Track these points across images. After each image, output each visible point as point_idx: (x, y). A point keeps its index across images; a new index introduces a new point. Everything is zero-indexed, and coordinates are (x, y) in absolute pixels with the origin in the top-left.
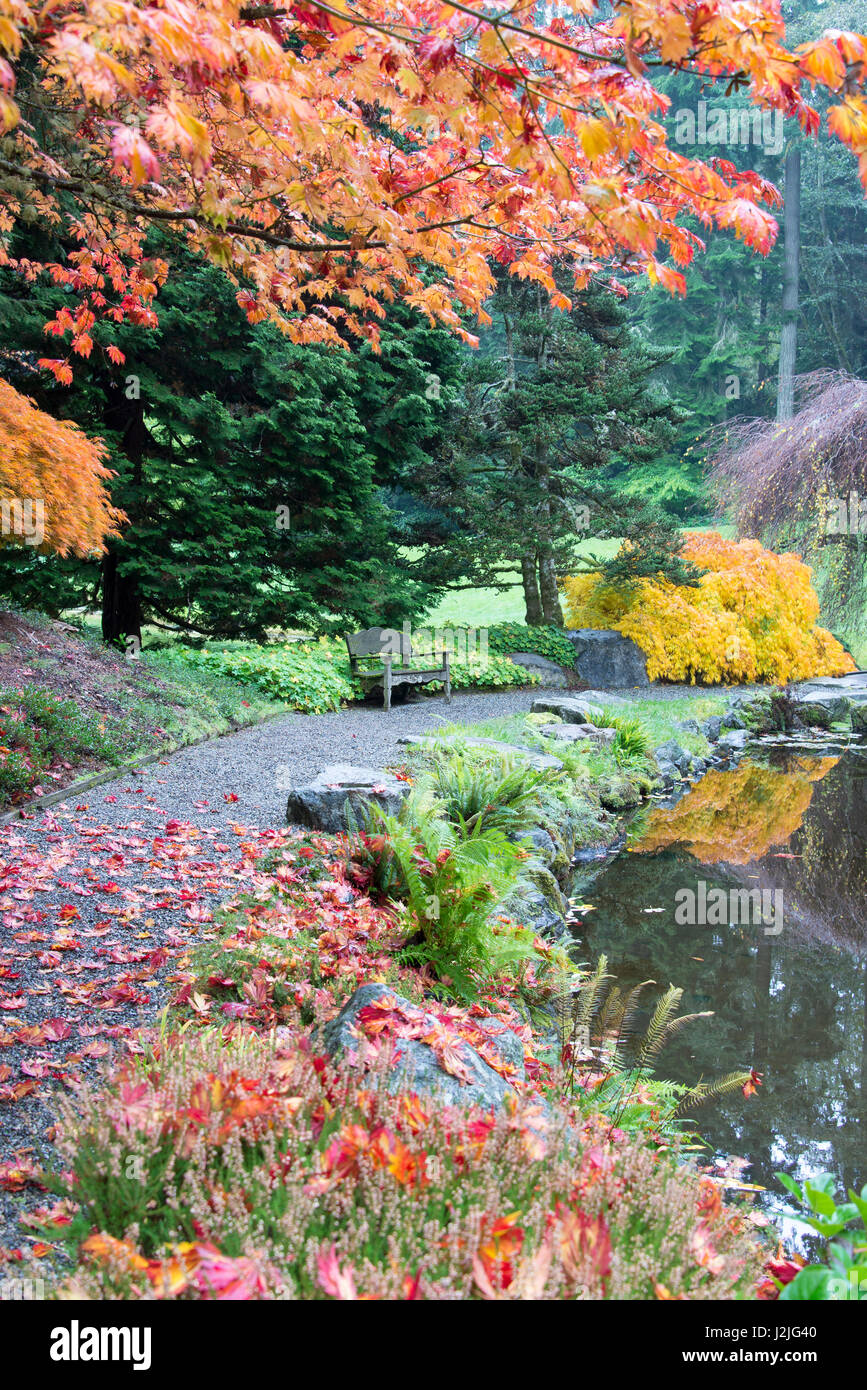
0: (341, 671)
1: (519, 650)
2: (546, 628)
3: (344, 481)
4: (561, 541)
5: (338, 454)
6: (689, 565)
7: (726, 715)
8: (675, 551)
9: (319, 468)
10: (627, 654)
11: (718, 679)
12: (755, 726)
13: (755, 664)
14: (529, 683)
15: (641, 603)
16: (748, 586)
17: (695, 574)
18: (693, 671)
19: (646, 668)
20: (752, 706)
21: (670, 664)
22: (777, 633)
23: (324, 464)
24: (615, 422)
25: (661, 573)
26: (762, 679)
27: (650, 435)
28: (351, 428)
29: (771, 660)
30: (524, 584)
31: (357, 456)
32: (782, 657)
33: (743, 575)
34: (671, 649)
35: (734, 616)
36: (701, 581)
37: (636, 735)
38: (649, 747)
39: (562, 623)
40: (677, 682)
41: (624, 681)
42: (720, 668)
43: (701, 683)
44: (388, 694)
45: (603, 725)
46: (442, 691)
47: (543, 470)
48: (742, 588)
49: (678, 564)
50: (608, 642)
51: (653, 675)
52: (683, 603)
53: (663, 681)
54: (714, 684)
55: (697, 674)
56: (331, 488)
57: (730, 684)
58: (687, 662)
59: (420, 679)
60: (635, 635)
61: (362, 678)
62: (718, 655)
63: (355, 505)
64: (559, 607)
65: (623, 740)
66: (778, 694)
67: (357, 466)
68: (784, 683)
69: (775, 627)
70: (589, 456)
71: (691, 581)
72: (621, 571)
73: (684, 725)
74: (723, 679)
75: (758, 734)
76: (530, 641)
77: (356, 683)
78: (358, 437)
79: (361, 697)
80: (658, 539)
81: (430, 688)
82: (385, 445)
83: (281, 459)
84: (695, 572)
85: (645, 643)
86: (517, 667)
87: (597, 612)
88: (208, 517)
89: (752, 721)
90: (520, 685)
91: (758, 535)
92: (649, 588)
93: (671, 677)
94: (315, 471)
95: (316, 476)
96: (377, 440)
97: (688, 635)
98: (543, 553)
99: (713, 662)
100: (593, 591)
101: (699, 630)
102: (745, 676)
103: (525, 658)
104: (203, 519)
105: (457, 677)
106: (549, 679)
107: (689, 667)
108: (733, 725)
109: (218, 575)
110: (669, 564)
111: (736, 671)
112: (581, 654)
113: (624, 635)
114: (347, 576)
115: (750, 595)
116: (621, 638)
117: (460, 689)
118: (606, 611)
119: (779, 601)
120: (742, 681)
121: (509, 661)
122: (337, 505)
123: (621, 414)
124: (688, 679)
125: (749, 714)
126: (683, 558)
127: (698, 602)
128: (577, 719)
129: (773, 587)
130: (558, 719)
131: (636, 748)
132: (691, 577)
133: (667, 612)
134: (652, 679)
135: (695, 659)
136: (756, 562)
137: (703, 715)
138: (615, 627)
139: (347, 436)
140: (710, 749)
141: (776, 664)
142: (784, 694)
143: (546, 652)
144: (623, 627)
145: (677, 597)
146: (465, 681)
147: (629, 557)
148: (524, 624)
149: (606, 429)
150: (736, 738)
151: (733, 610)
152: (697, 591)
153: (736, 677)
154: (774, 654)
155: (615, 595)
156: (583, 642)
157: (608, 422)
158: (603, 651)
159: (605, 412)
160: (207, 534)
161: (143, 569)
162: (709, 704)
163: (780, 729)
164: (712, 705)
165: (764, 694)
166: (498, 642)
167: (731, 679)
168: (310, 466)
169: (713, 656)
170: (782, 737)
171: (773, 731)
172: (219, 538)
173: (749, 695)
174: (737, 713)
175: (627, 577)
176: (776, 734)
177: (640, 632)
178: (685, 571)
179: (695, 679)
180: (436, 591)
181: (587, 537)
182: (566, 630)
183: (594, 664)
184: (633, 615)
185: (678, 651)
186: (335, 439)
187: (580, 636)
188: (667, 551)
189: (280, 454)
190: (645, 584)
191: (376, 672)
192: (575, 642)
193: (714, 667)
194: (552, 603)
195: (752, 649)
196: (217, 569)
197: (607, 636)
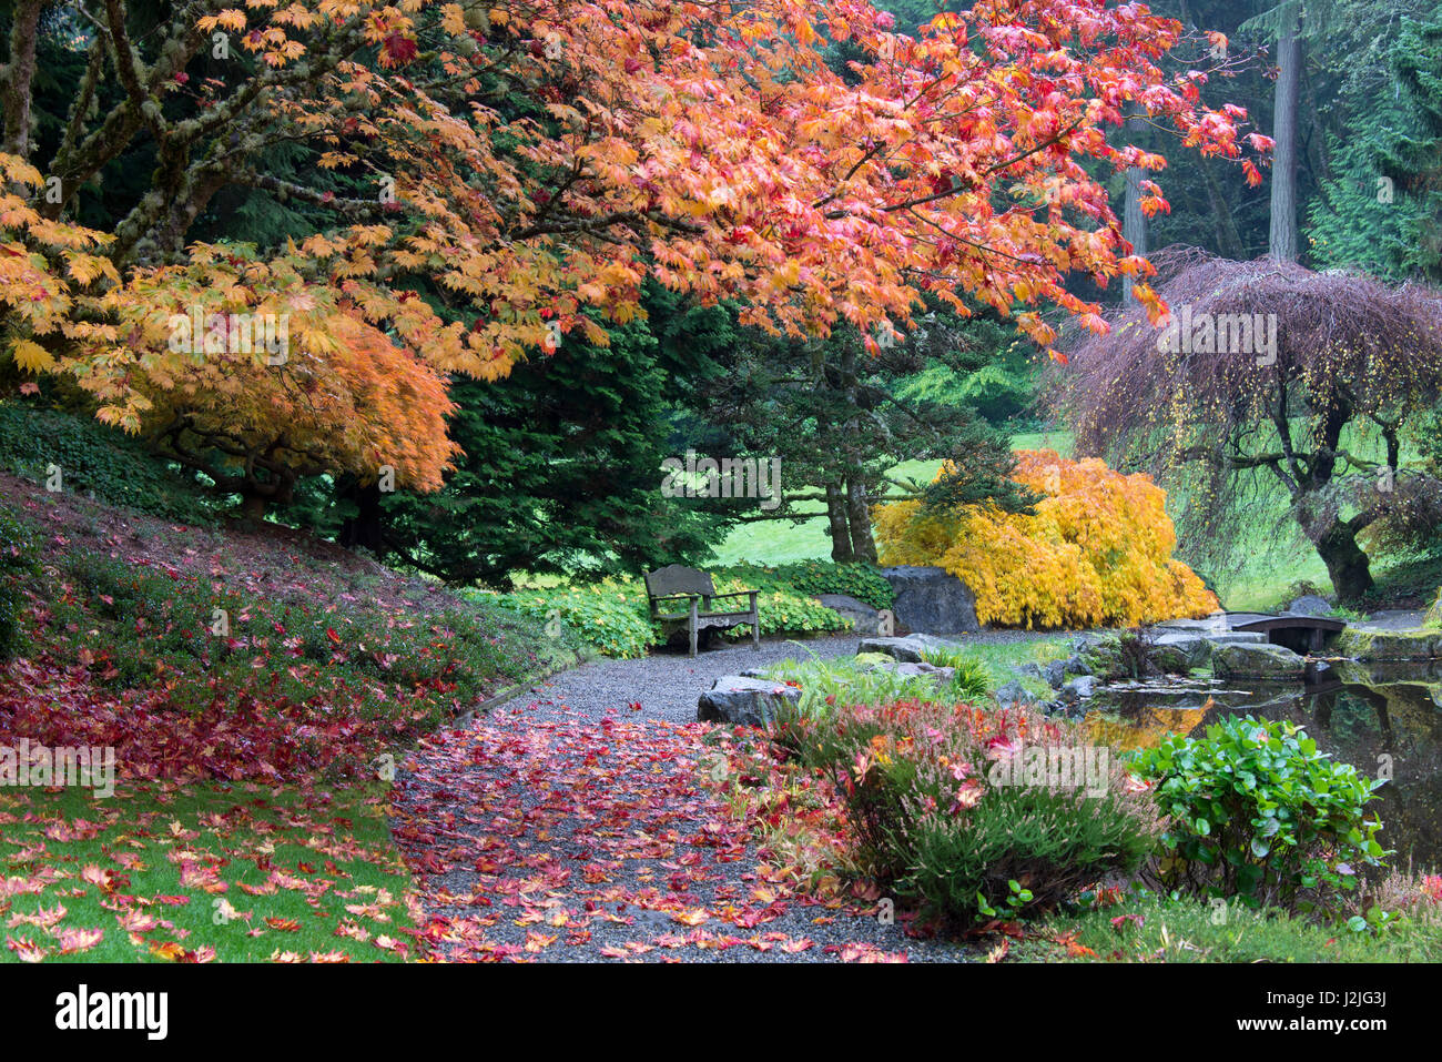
0: (640, 614)
1: (827, 591)
2: (857, 564)
3: (632, 400)
4: (873, 463)
5: (626, 370)
6: (1023, 490)
7: (1070, 659)
8: (1005, 473)
9: (605, 386)
10: (954, 594)
11: (1059, 622)
12: (1103, 671)
13: (1101, 604)
14: (842, 628)
15: (967, 535)
16: (1092, 513)
17: (1030, 500)
18: (1029, 613)
19: (975, 610)
20: (1099, 650)
21: (1002, 605)
22: (1126, 568)
23: (610, 381)
24: (935, 326)
25: (990, 499)
26: (1110, 622)
27: (976, 341)
28: (643, 340)
29: (1120, 600)
30: (829, 514)
31: (646, 370)
32: (1132, 595)
33: (1085, 500)
34: (1003, 587)
35: (1076, 548)
36: (1039, 507)
37: (977, 673)
38: (990, 689)
39: (875, 559)
40: (1012, 627)
41: (950, 625)
42: (1060, 609)
43: (1039, 627)
44: (694, 639)
45: (940, 663)
46: (748, 637)
47: (850, 381)
48: (1084, 516)
49: (1010, 488)
50: (931, 581)
51: (984, 617)
52: (1016, 534)
53: (995, 625)
54: (1055, 628)
55: (1034, 617)
56: (617, 408)
57: (1072, 628)
58: (1023, 601)
59: (727, 622)
60: (962, 572)
61: (664, 622)
62: (1058, 594)
63: (642, 427)
64: (871, 540)
65: (962, 679)
66: (1128, 636)
67: (646, 382)
68: (1136, 625)
69: (1124, 561)
70: (901, 362)
71: (1023, 506)
72: (943, 498)
73: (1024, 669)
74: (1065, 622)
75: (1107, 681)
76: (840, 581)
77: (657, 627)
78: (648, 350)
79: (663, 643)
80: (987, 459)
81: (734, 633)
82: (675, 357)
83: (564, 376)
84: (1030, 497)
85: (973, 581)
86: (827, 610)
87: (915, 545)
88: (484, 444)
89: (1099, 666)
90: (832, 631)
91: (1101, 453)
92: (977, 519)
93: (1004, 620)
94: (601, 389)
95: (602, 394)
96: (666, 351)
97: (1023, 570)
98: (853, 477)
99: (1053, 602)
100: (909, 521)
101: (1036, 565)
102: (1090, 618)
103: (835, 600)
104: (478, 445)
105: (763, 621)
106: (864, 624)
107: (1025, 609)
108: (1079, 671)
109: (496, 508)
110: (1000, 489)
111: (1079, 612)
112: (900, 594)
113: (949, 571)
114: (633, 508)
115: (1094, 523)
116: (946, 576)
117: (768, 635)
118: (927, 544)
119: (1128, 529)
120: (1087, 624)
121: (818, 603)
122: (622, 426)
123: (941, 316)
124: (1024, 622)
125: (1096, 659)
126: (1015, 480)
127: (1034, 533)
128: (911, 658)
129: (1120, 514)
130: (890, 658)
131: (976, 688)
132: (1025, 503)
133: (998, 544)
134: (983, 622)
135: (1032, 599)
136: (1100, 485)
137: (1045, 659)
138: (937, 563)
139: (636, 349)
140: (1054, 695)
141: (1126, 604)
142: (1136, 636)
143: (859, 592)
144: (947, 562)
145: (1009, 527)
146: (771, 626)
147: (953, 480)
148: (831, 561)
149: (925, 334)
150: (1083, 685)
151: (1075, 541)
152: (1032, 520)
153: (1079, 620)
154: (1124, 592)
155: (937, 526)
156: (902, 581)
157: (926, 326)
158: (924, 591)
159: (923, 315)
160: (482, 462)
161: (411, 503)
162: (1050, 648)
163: (1131, 676)
164: (1055, 649)
165: (1112, 636)
166: (803, 582)
167: (1073, 622)
168: (594, 384)
169: (1053, 594)
170: (1134, 684)
171: (1123, 678)
172: (496, 466)
173: (1096, 638)
174: (1082, 657)
175: (951, 504)
176: (1126, 681)
177: (966, 568)
178: (1019, 496)
179: (1032, 623)
180: (726, 524)
181: (906, 459)
182: (881, 567)
183: (915, 606)
184: (957, 548)
185: (1012, 590)
186: (625, 353)
187: (899, 574)
188: (997, 473)
189: (563, 371)
190: (973, 512)
191: (678, 615)
192: (893, 581)
193: (1054, 608)
194: (863, 535)
195: (1098, 586)
196: (495, 502)
197: (930, 573)
